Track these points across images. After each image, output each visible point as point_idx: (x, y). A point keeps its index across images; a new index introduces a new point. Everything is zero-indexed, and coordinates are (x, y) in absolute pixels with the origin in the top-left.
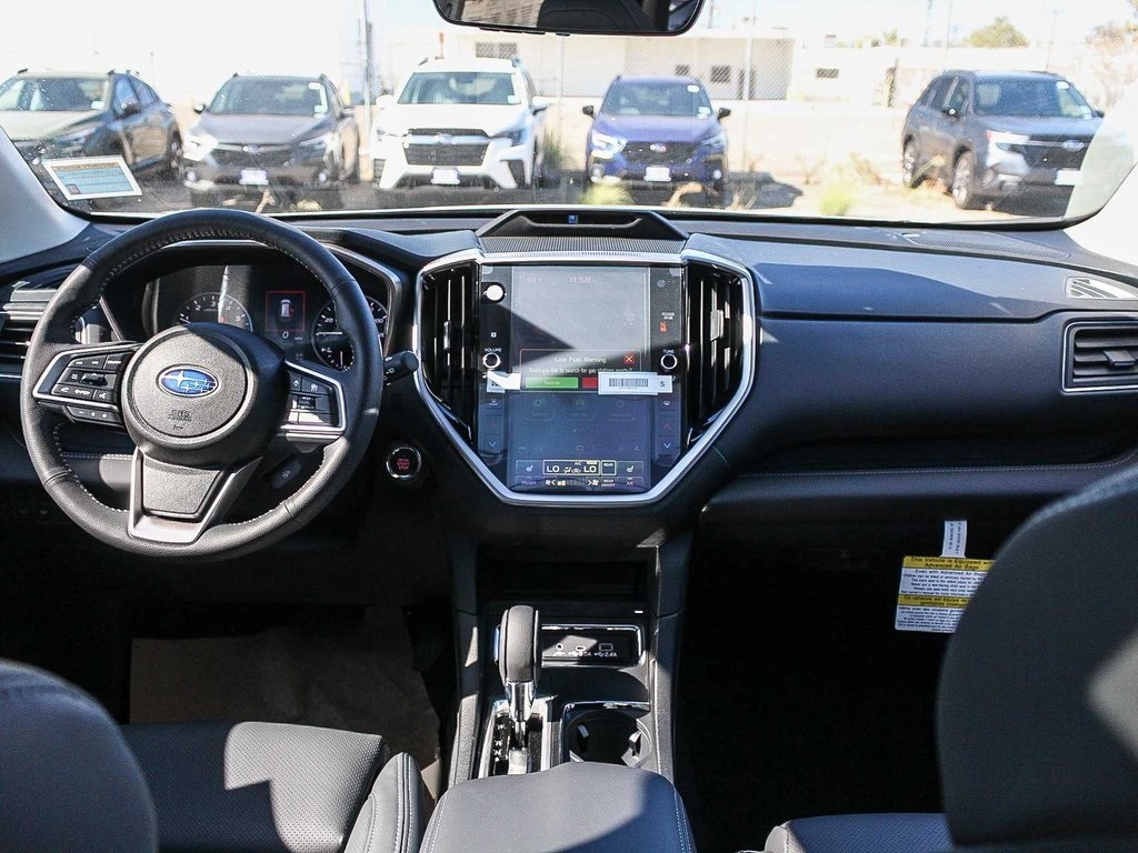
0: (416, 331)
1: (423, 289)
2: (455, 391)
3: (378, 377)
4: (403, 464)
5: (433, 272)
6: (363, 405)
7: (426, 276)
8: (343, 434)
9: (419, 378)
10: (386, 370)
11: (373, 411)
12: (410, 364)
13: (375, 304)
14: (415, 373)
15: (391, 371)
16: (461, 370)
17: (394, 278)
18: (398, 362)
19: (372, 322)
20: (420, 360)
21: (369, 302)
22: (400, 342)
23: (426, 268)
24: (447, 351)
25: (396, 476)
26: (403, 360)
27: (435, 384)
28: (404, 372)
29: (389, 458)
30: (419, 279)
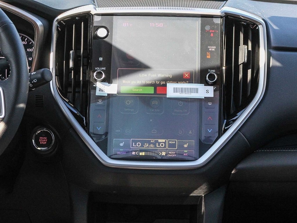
0: (52, 56)
1: (57, 29)
2: (76, 94)
3: (26, 84)
4: (43, 140)
5: (63, 19)
6: (16, 101)
7: (59, 22)
8: (3, 120)
9: (53, 85)
10: (31, 81)
11: (22, 105)
12: (47, 77)
13: (28, 39)
14: (51, 82)
15: (35, 81)
16: (80, 81)
17: (39, 23)
18: (39, 76)
20: (54, 75)
21: (23, 40)
22: (43, 63)
23: (60, 17)
24: (71, 69)
25: (39, 149)
26: (43, 74)
27: (63, 91)
28: (43, 82)
29: (34, 135)
30: (55, 23)
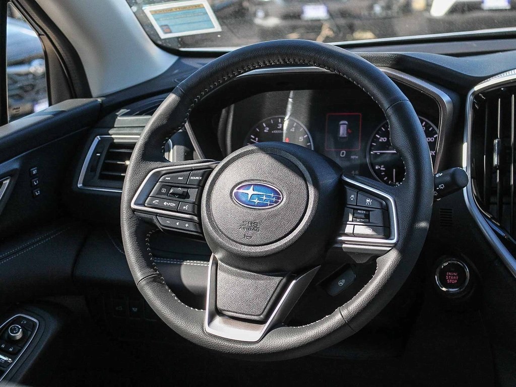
0: (465, 147)
1: (474, 107)
2: (504, 206)
3: (429, 192)
4: (452, 278)
5: (483, 91)
6: (415, 218)
7: (476, 96)
8: (395, 246)
9: (468, 193)
10: (436, 186)
11: (423, 225)
12: (460, 180)
13: (427, 123)
14: (465, 189)
15: (441, 187)
16: (510, 186)
17: (446, 98)
18: (448, 179)
19: (424, 141)
20: (469, 177)
21: (422, 122)
22: (451, 159)
23: (477, 88)
24: (496, 168)
25: (444, 289)
26: (453, 176)
27: (483, 201)
28: (454, 187)
29: (438, 270)
30: (470, 98)
